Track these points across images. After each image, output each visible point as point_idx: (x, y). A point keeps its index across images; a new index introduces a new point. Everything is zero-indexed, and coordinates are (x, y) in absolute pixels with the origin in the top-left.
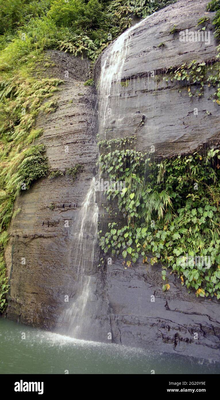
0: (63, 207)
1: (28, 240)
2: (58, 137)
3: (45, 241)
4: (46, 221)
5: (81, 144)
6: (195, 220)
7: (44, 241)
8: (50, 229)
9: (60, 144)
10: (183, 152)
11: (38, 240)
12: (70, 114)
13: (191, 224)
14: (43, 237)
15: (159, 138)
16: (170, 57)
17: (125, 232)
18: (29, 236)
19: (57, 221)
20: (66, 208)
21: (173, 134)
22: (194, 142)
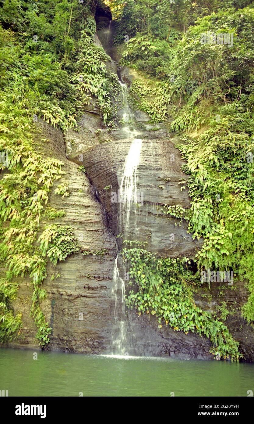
0: (99, 278)
1: (73, 298)
2: (81, 223)
3: (88, 299)
4: (86, 286)
5: (101, 233)
6: (173, 292)
7: (86, 300)
8: (90, 291)
9: (84, 229)
10: (171, 256)
11: (82, 298)
12: (86, 205)
13: (171, 294)
14: (86, 297)
15: (160, 246)
16: (165, 197)
17: (138, 296)
18: (74, 296)
19: (96, 287)
20: (101, 279)
21: (167, 245)
22: (177, 252)
